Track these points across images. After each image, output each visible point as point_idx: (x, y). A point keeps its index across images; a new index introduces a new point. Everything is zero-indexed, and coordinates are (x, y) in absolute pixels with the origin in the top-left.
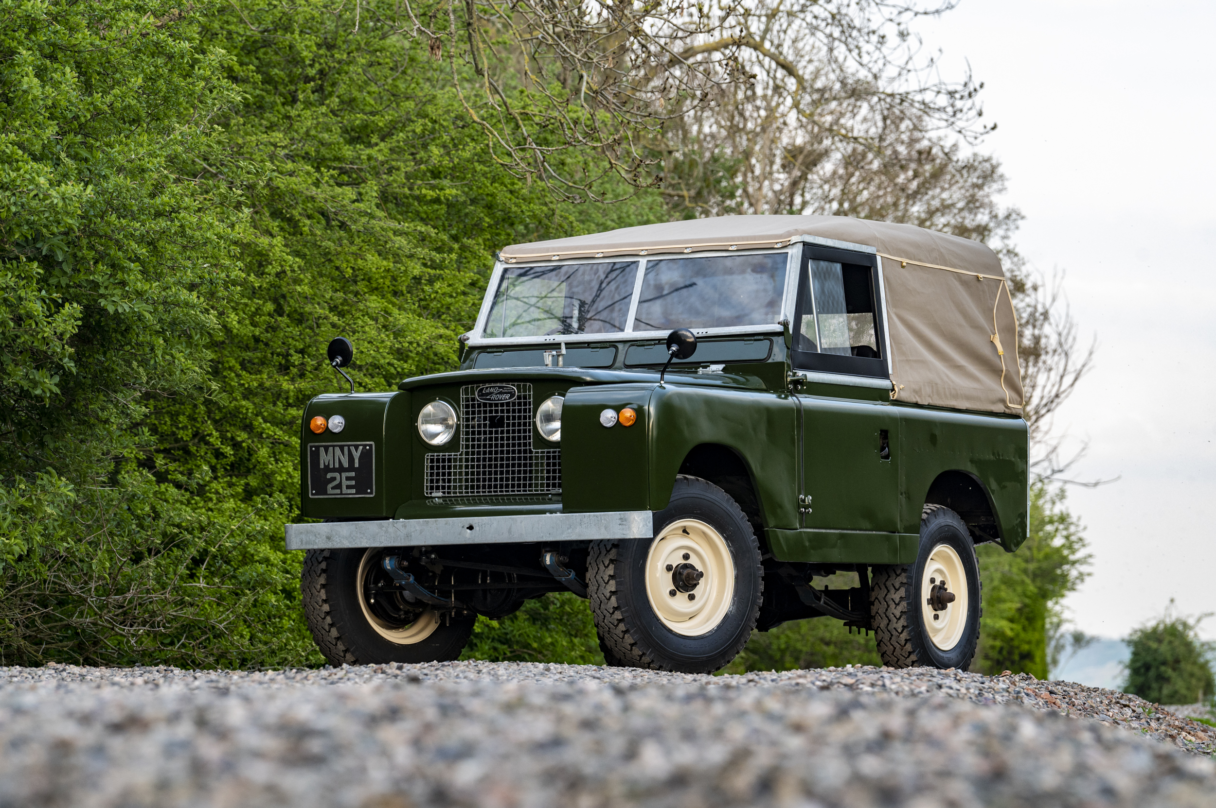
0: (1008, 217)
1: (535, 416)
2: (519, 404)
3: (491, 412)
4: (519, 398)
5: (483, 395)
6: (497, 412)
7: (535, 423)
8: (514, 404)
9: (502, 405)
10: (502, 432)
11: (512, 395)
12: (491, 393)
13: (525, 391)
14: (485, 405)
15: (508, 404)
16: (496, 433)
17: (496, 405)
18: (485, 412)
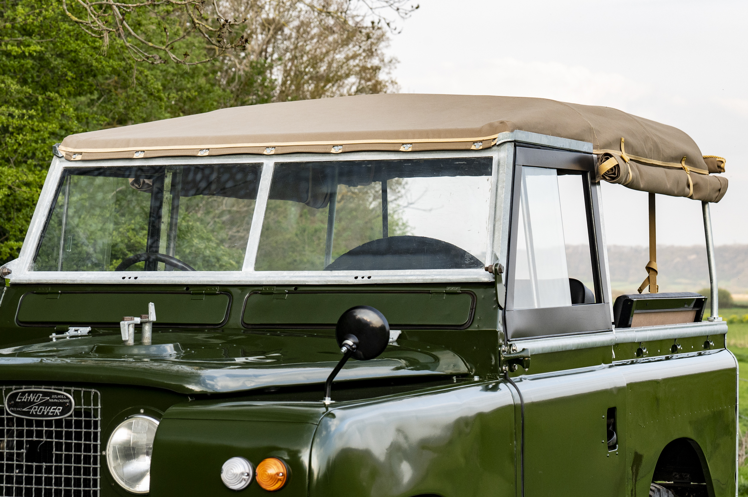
0: (390, 62)
1: (104, 447)
2: (78, 424)
3: (30, 434)
4: (78, 413)
5: (16, 405)
6: (39, 434)
7: (104, 459)
8: (69, 424)
9: (49, 424)
10: (49, 470)
11: (66, 408)
12: (31, 403)
13: (87, 403)
14: (20, 422)
15: (59, 423)
16: (39, 470)
17: (39, 423)
18: (20, 434)
